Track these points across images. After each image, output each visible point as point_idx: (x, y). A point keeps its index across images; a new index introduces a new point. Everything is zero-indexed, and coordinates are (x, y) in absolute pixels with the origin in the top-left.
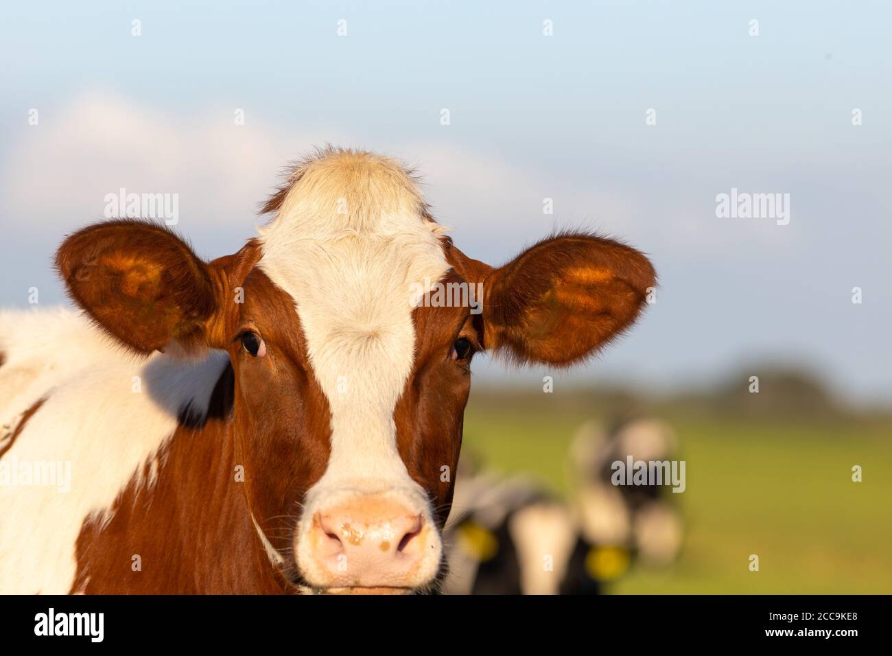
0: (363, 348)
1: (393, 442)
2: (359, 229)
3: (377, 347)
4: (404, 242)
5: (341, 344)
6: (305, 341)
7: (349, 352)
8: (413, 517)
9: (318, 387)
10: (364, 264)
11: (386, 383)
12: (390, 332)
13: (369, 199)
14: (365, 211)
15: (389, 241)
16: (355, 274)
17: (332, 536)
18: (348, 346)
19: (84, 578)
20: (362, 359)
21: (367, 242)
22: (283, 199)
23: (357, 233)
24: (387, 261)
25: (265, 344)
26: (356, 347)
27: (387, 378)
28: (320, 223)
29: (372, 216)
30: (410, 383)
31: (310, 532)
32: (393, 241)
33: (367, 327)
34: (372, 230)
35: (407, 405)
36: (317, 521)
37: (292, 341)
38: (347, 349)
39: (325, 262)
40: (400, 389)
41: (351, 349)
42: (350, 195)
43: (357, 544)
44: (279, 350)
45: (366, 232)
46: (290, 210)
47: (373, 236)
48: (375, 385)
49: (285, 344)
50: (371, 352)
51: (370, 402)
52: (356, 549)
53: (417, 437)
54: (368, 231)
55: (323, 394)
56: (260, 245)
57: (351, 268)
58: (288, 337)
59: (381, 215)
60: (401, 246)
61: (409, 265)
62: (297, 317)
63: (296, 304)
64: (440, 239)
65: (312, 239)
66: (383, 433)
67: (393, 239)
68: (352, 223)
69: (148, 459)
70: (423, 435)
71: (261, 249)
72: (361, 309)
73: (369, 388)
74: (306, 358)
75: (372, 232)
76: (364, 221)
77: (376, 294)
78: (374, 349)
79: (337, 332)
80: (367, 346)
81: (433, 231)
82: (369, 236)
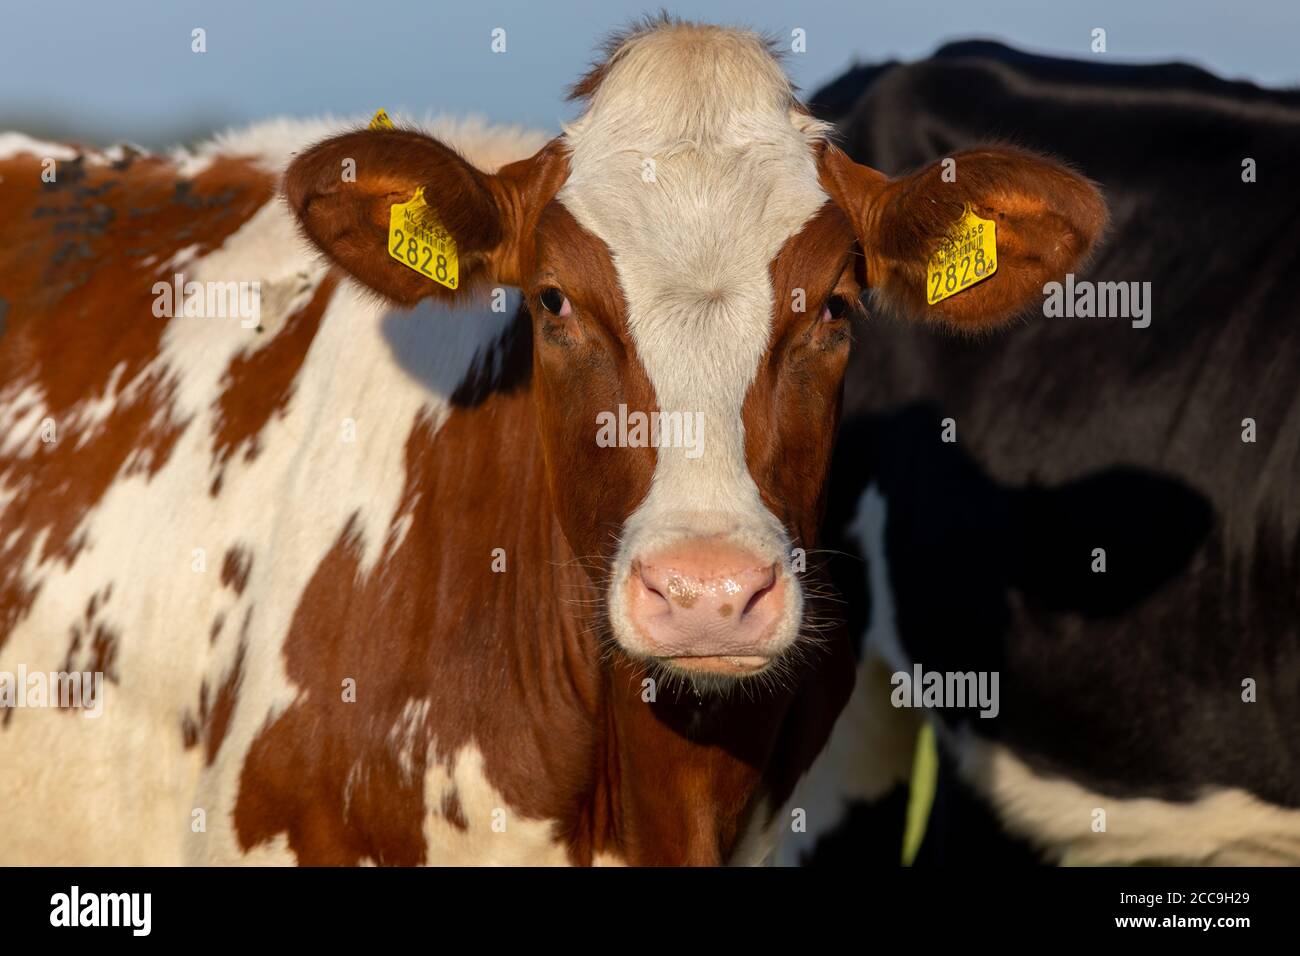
0: (702, 317)
1: (741, 454)
2: (699, 140)
3: (721, 316)
4: (761, 157)
5: (674, 310)
6: (625, 304)
7: (684, 323)
8: (764, 570)
9: (640, 367)
10: (705, 190)
11: (733, 368)
12: (738, 294)
13: (714, 92)
14: (708, 113)
15: (741, 154)
16: (693, 205)
17: (654, 590)
18: (683, 313)
19: (413, 495)
20: (701, 334)
21: (711, 159)
22: (599, 84)
23: (697, 145)
24: (737, 187)
25: (571, 305)
26: (693, 316)
27: (734, 360)
28: (648, 127)
29: (719, 120)
30: (766, 363)
31: (627, 582)
32: (747, 155)
33: (709, 285)
34: (718, 141)
35: (761, 392)
36: (636, 568)
37: (606, 302)
38: (680, 318)
39: (653, 189)
40: (752, 373)
41: (687, 319)
42: (688, 88)
43: (689, 606)
44: (589, 315)
45: (709, 144)
46: (607, 101)
47: (718, 149)
48: (718, 371)
49: (597, 307)
50: (712, 323)
51: (710, 398)
52: (686, 612)
53: (773, 437)
54: (712, 140)
55: (647, 379)
56: (566, 153)
57: (687, 197)
58: (602, 298)
59: (731, 116)
60: (758, 162)
61: (769, 192)
62: (613, 271)
63: (612, 253)
64: (811, 144)
65: (635, 151)
66: (726, 444)
67: (746, 152)
68: (690, 130)
69: (492, 344)
70: (780, 431)
71: (569, 159)
72: (701, 257)
73: (709, 376)
74: (626, 327)
75: (717, 142)
76: (707, 128)
77: (721, 237)
78: (717, 317)
79: (668, 293)
80: (708, 314)
81: (802, 130)
82: (714, 149)
